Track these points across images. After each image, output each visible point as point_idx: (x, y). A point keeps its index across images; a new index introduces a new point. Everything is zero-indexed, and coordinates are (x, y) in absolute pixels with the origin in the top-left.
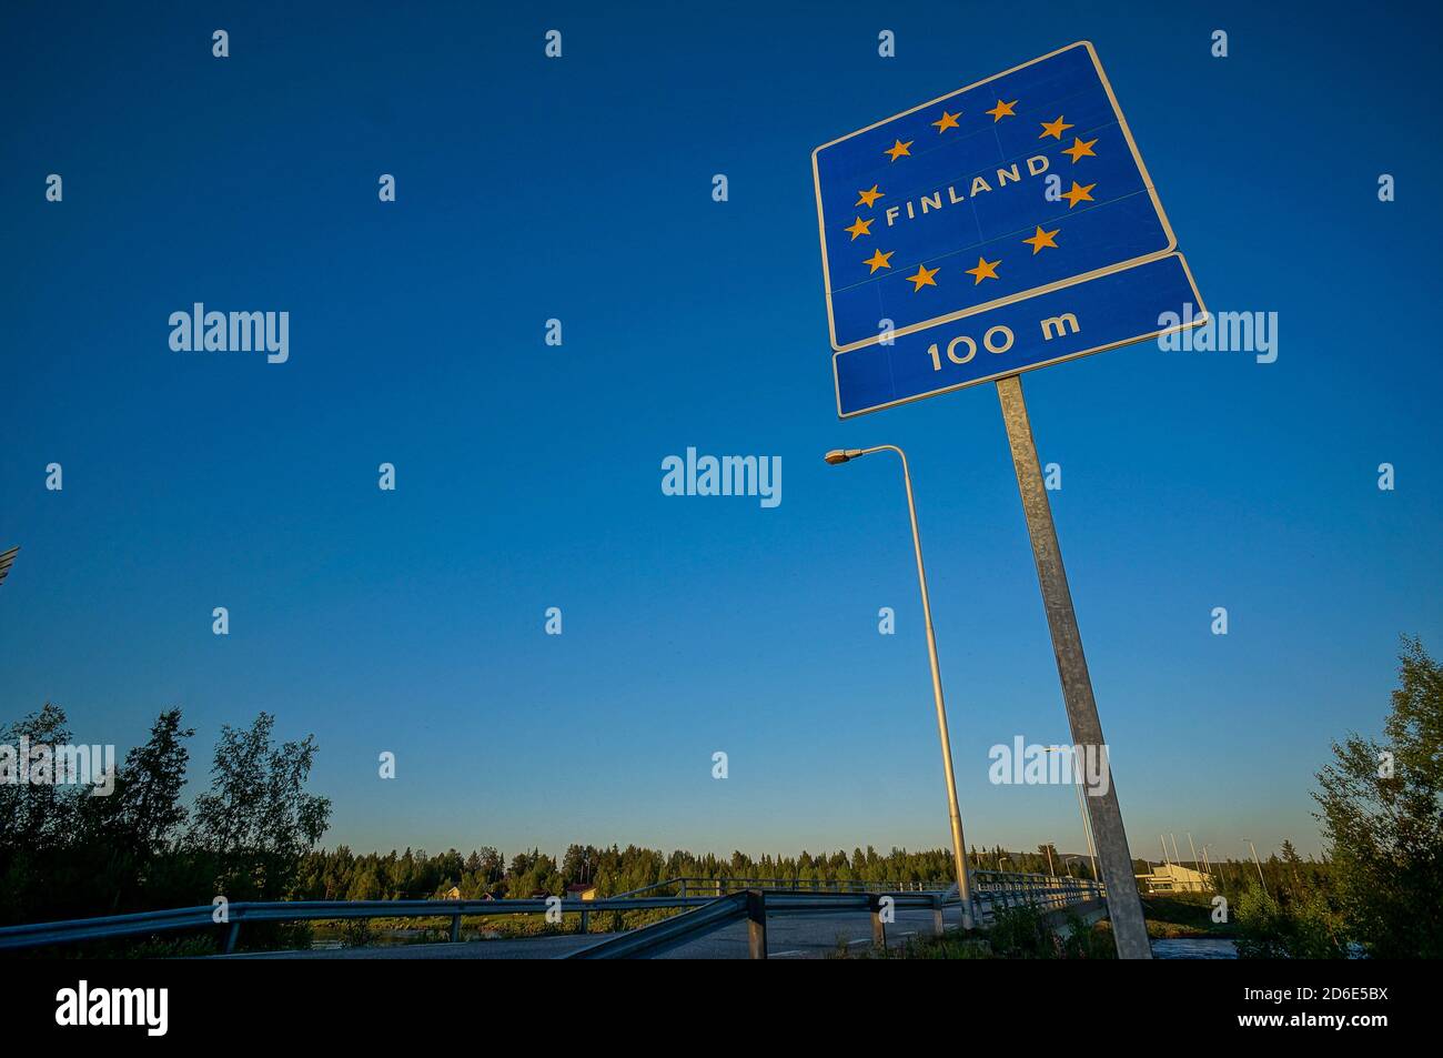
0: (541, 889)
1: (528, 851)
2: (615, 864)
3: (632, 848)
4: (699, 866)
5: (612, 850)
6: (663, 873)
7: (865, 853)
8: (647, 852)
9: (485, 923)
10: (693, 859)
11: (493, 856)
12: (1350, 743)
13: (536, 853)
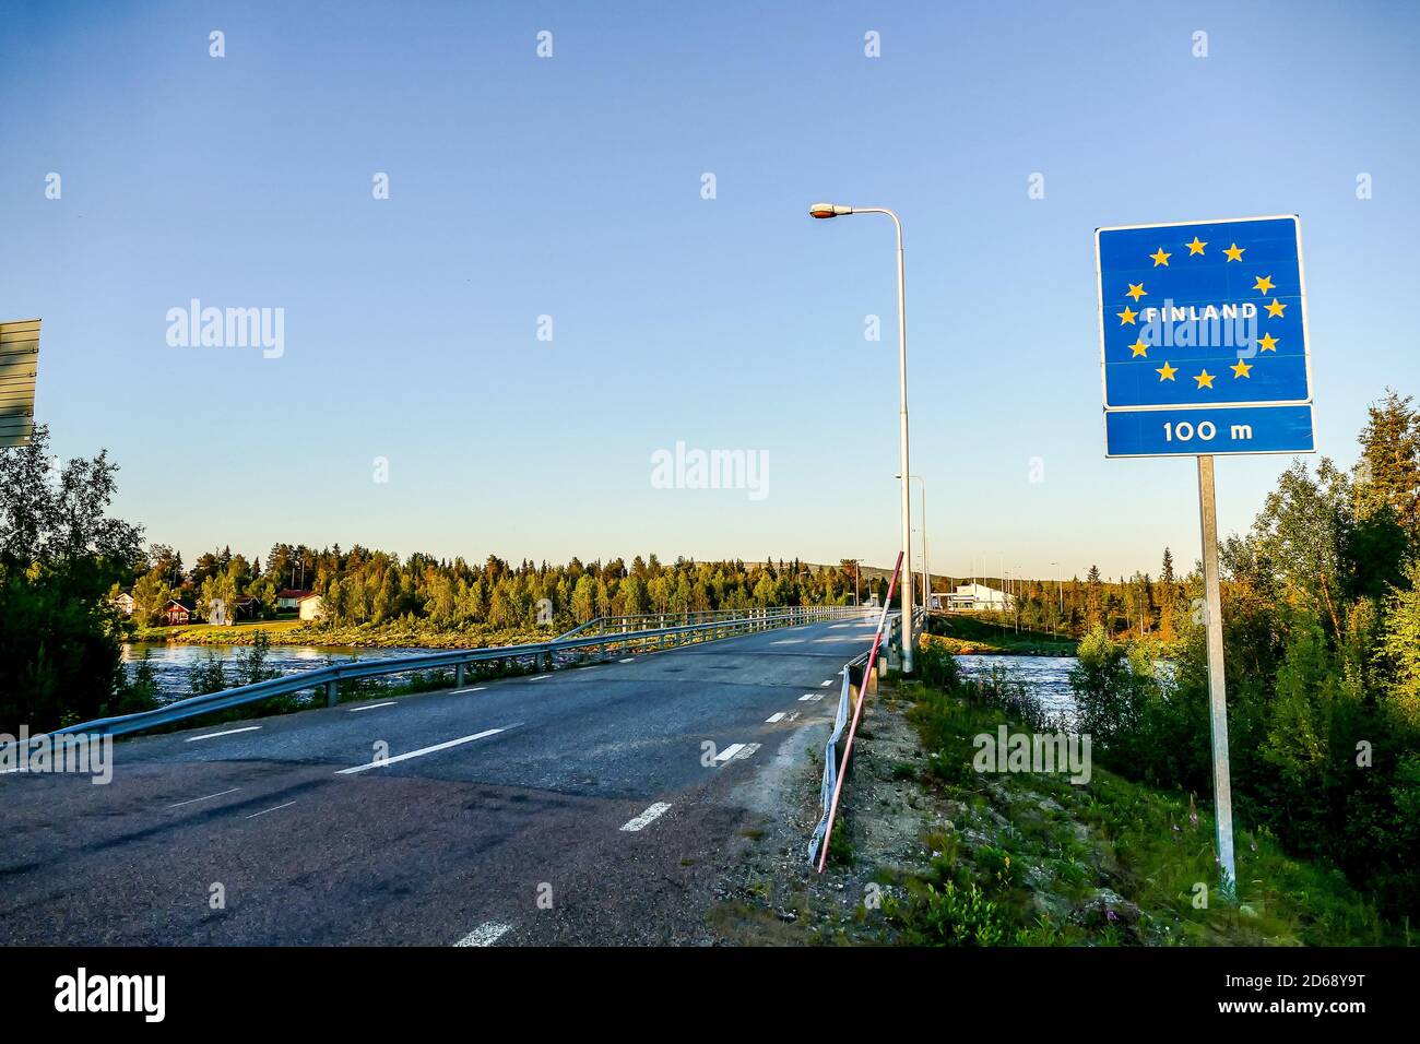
0: (243, 595)
1: (216, 550)
2: (335, 566)
3: (357, 549)
4: (447, 572)
5: (331, 550)
6: (405, 581)
7: (647, 561)
8: (379, 554)
9: (176, 635)
10: (435, 563)
11: (167, 555)
13: (227, 553)
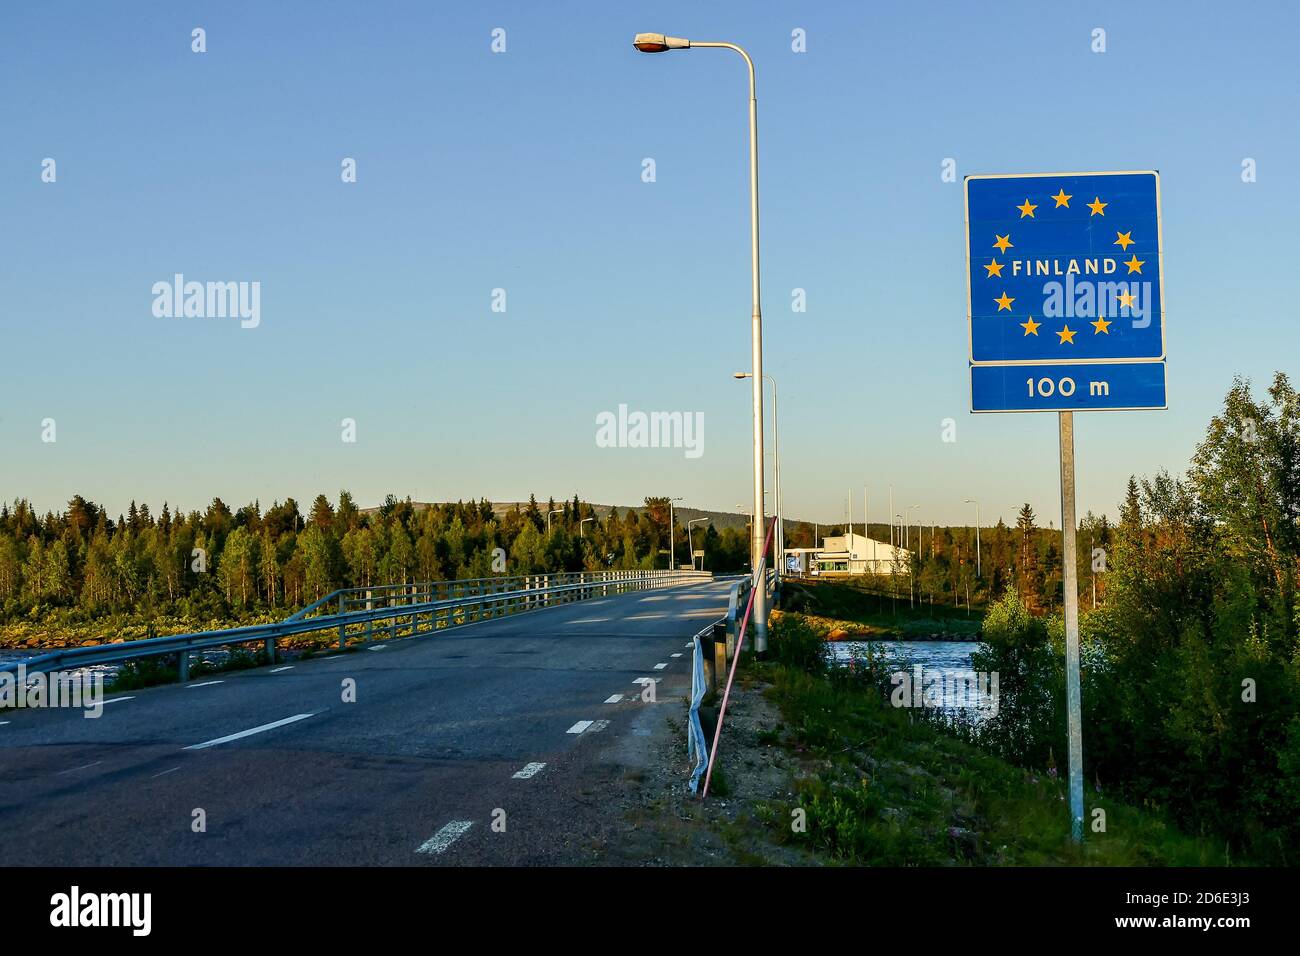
7: (335, 502)
12: (1159, 478)
